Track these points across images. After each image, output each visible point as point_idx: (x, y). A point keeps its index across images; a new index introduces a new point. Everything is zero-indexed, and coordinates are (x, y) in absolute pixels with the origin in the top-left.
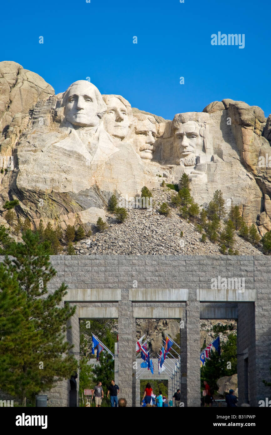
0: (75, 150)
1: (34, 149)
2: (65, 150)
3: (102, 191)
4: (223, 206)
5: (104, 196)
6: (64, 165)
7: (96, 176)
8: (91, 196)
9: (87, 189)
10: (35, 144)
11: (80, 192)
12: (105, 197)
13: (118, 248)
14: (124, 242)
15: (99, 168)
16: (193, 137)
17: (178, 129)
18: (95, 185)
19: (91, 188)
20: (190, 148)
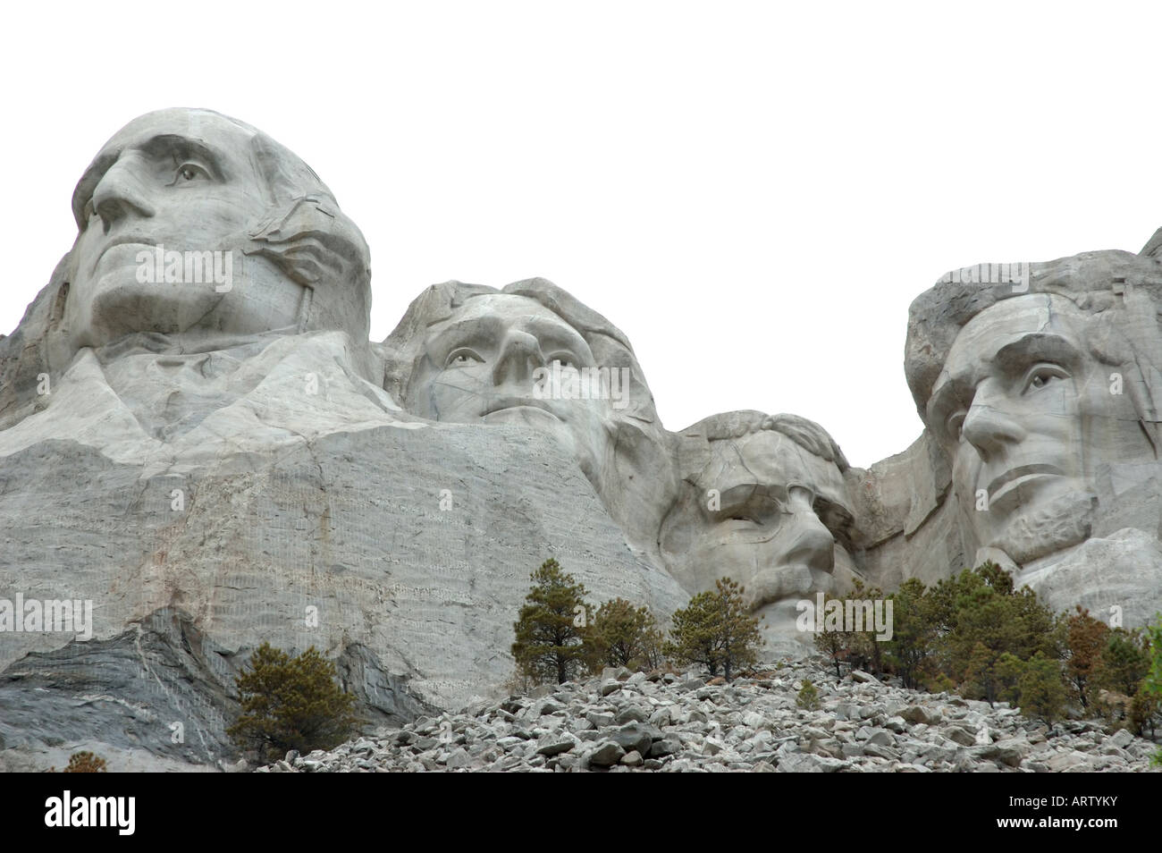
3: (225, 655)
7: (175, 553)
8: (110, 686)
15: (199, 502)
16: (1044, 379)
17: (937, 370)
18: (166, 614)
19: (126, 634)
20: (1035, 449)
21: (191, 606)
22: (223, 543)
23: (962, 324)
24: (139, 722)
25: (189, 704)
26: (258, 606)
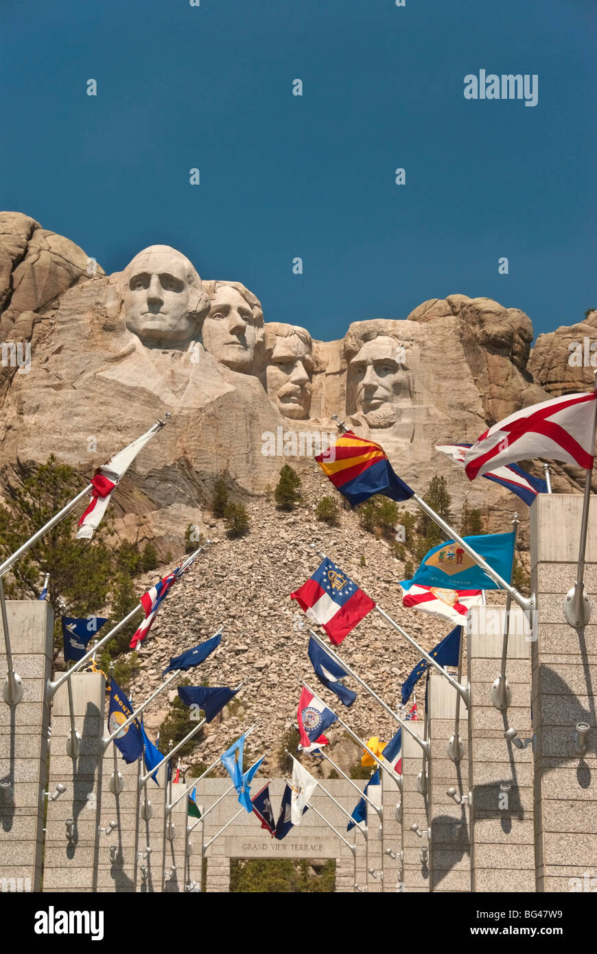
0: (143, 385)
1: (57, 382)
2: (123, 385)
3: (197, 472)
4: (449, 509)
5: (201, 482)
6: (119, 415)
7: (185, 440)
8: (174, 482)
9: (165, 466)
10: (59, 372)
11: (149, 472)
12: (203, 485)
13: (228, 586)
14: (240, 574)
16: (387, 369)
17: (356, 353)
18: (183, 459)
19: (174, 464)
20: (380, 392)
21: (189, 456)
23: (365, 342)
24: (181, 494)
26: (204, 459)
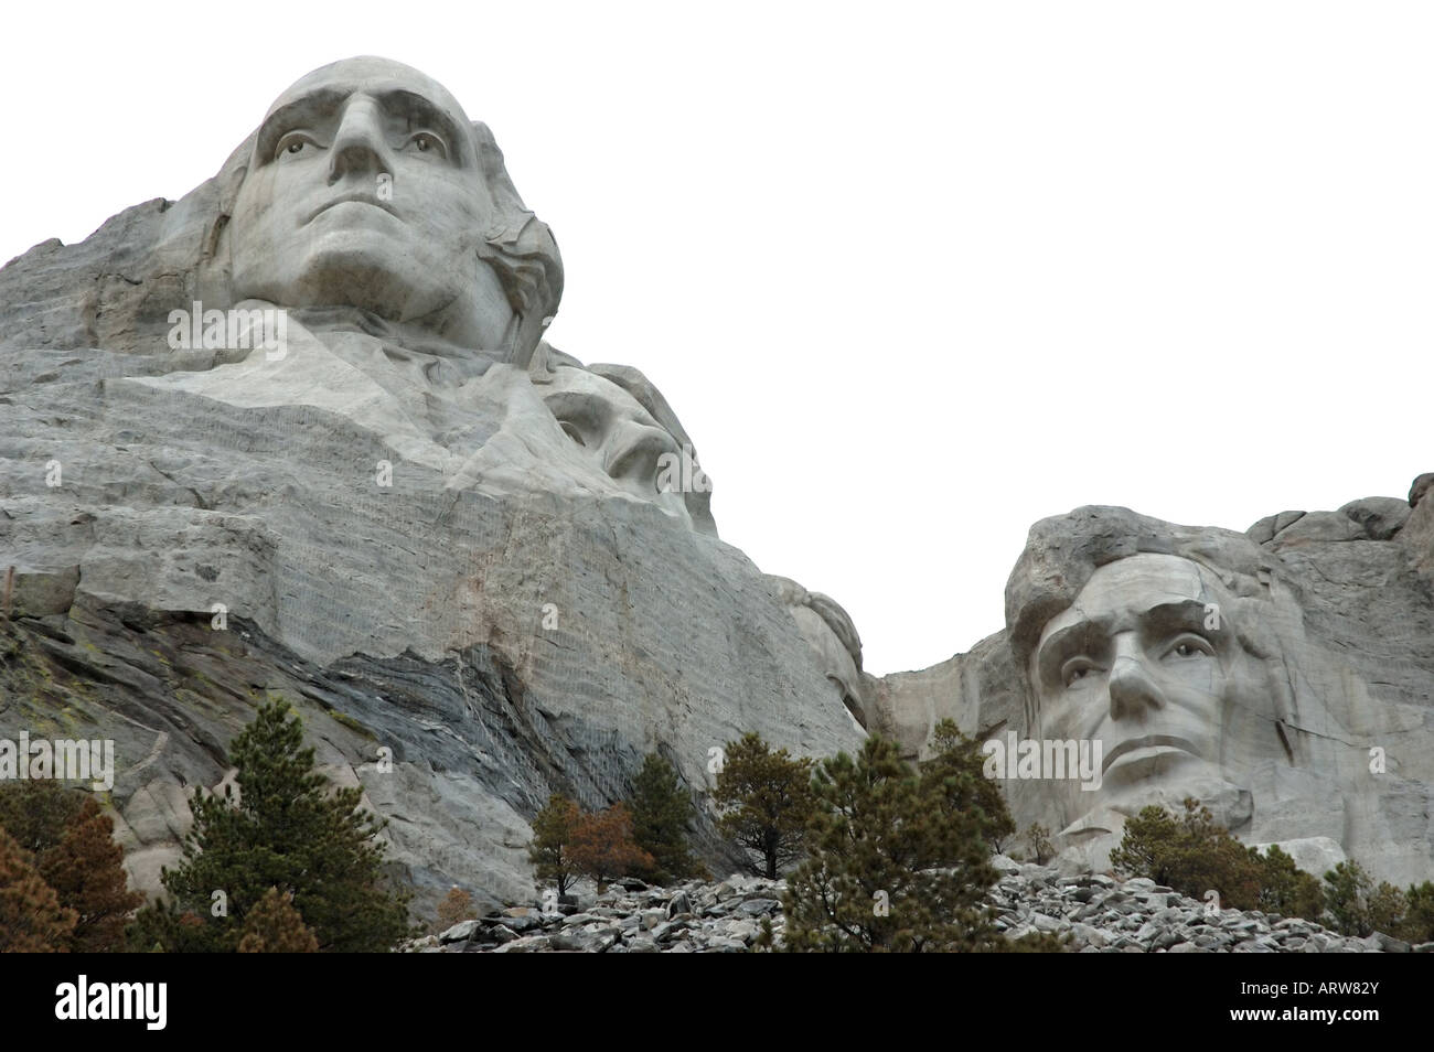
3: (547, 716)
5: (565, 755)
7: (491, 584)
9: (409, 652)
11: (338, 664)
12: (573, 768)
15: (516, 535)
17: (1063, 605)
18: (485, 652)
19: (446, 661)
20: (1176, 721)
21: (512, 650)
22: (542, 589)
23: (1099, 565)
24: (484, 767)
25: (515, 761)
26: (577, 672)
